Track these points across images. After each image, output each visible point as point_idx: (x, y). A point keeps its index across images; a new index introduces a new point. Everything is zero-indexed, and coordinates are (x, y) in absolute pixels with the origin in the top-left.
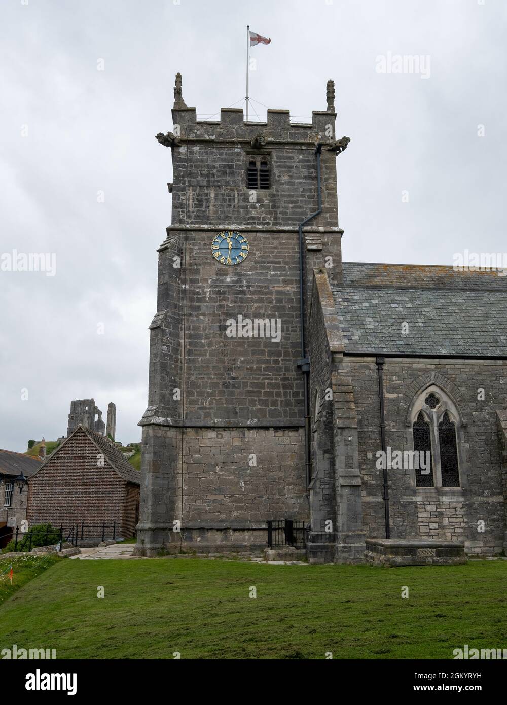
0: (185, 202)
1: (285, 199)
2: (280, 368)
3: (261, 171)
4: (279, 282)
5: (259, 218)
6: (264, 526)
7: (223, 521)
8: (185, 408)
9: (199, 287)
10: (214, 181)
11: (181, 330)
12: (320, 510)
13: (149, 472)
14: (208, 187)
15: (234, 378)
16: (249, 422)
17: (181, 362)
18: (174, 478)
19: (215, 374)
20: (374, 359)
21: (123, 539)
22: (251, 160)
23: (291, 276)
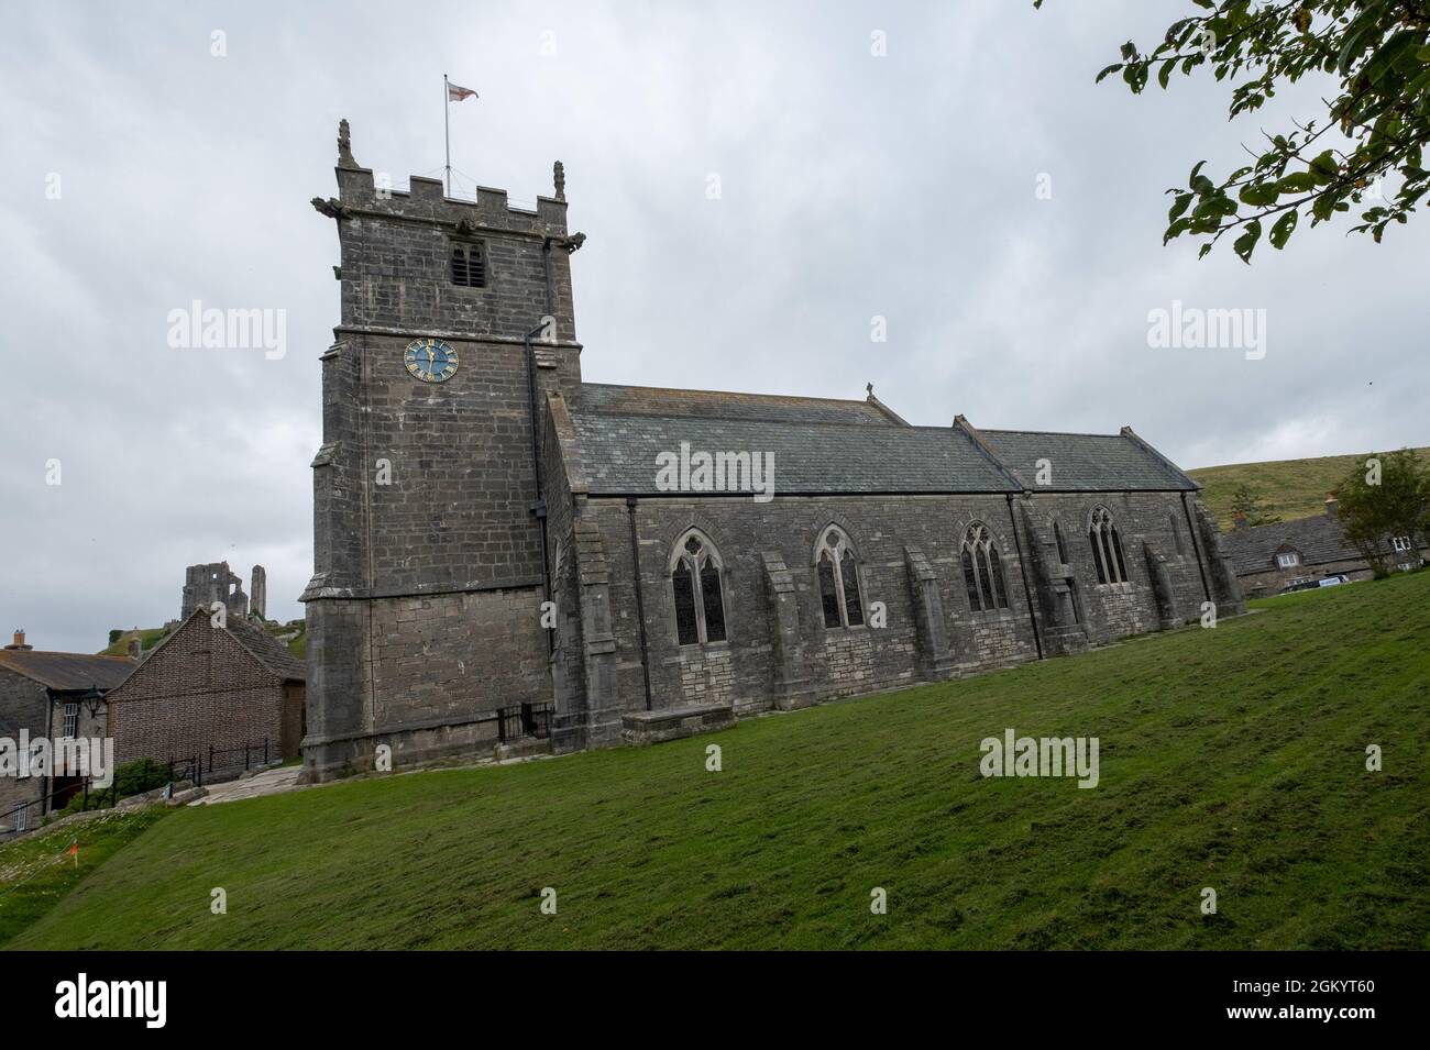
0: (360, 295)
1: (506, 302)
2: (509, 514)
3: (471, 263)
4: (501, 406)
5: (471, 324)
6: (494, 715)
7: (436, 717)
8: (373, 572)
9: (387, 410)
10: (404, 271)
11: (363, 467)
12: (566, 687)
13: (319, 665)
14: (396, 277)
15: (444, 530)
16: (468, 585)
17: (364, 511)
18: (360, 668)
19: (417, 525)
20: (625, 500)
21: (281, 761)
22: (457, 248)
23: (517, 398)
